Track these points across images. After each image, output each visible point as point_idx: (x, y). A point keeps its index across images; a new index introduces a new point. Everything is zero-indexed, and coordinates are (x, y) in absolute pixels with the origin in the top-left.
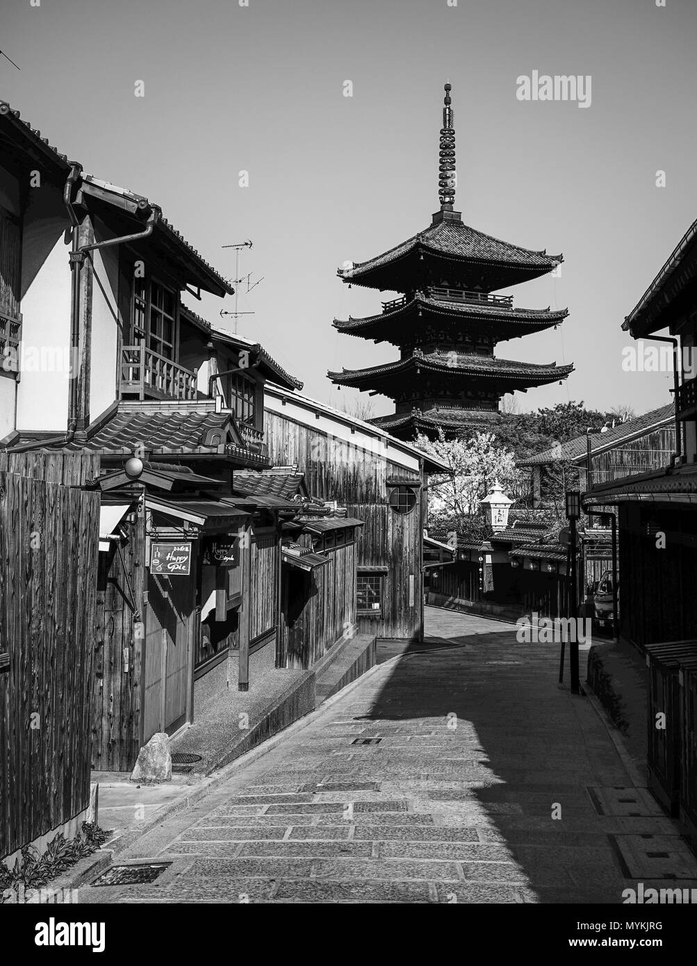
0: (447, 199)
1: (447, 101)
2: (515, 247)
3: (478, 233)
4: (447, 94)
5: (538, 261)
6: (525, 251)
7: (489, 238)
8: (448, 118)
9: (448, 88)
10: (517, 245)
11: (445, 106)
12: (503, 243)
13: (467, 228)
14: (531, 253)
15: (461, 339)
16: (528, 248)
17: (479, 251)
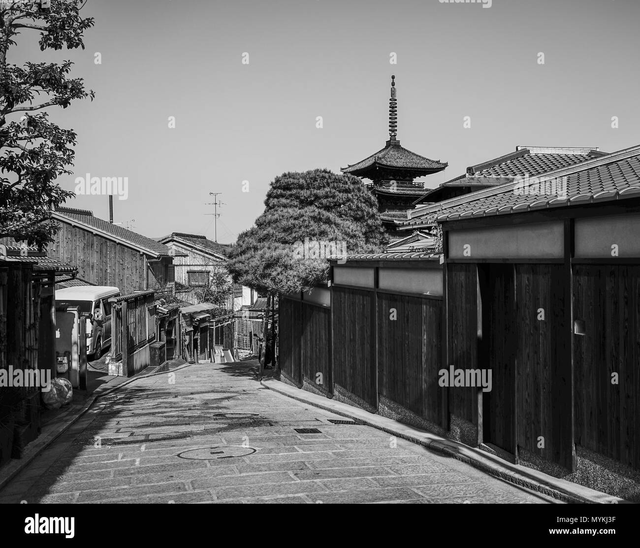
0: (393, 134)
1: (393, 84)
2: (425, 159)
3: (408, 151)
4: (393, 81)
5: (435, 166)
6: (430, 161)
7: (413, 154)
8: (393, 93)
9: (393, 77)
10: (427, 157)
11: (392, 87)
12: (420, 156)
13: (402, 148)
14: (433, 162)
15: (399, 204)
16: (432, 159)
17: (406, 163)
